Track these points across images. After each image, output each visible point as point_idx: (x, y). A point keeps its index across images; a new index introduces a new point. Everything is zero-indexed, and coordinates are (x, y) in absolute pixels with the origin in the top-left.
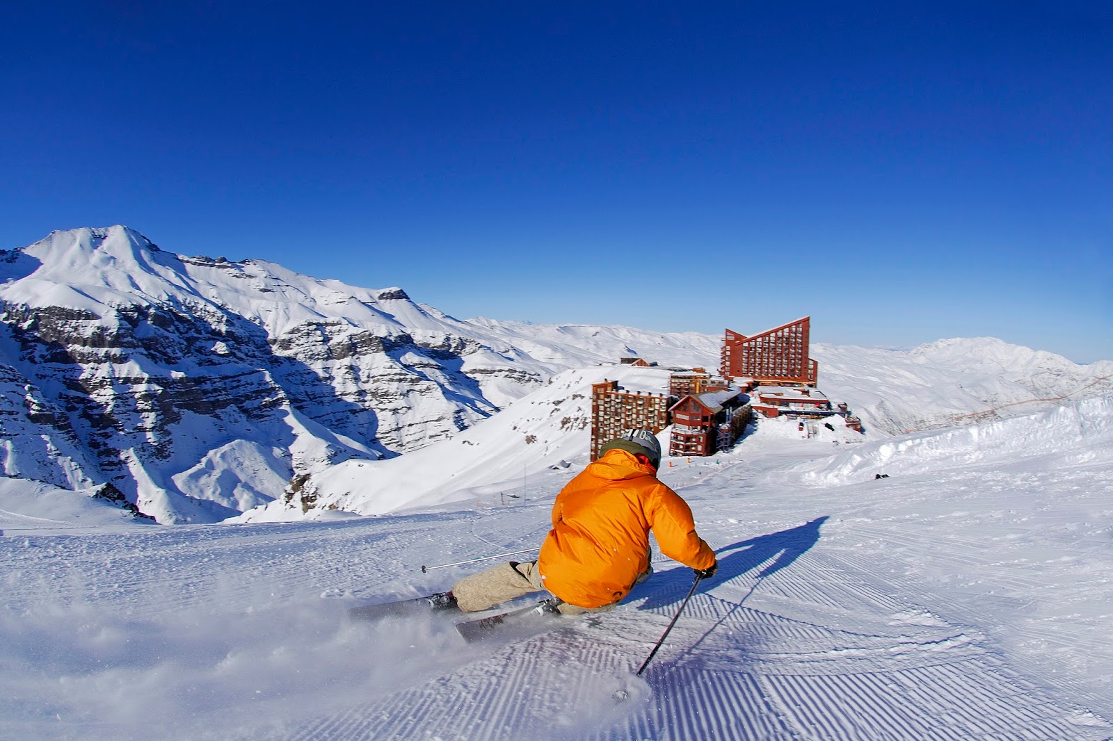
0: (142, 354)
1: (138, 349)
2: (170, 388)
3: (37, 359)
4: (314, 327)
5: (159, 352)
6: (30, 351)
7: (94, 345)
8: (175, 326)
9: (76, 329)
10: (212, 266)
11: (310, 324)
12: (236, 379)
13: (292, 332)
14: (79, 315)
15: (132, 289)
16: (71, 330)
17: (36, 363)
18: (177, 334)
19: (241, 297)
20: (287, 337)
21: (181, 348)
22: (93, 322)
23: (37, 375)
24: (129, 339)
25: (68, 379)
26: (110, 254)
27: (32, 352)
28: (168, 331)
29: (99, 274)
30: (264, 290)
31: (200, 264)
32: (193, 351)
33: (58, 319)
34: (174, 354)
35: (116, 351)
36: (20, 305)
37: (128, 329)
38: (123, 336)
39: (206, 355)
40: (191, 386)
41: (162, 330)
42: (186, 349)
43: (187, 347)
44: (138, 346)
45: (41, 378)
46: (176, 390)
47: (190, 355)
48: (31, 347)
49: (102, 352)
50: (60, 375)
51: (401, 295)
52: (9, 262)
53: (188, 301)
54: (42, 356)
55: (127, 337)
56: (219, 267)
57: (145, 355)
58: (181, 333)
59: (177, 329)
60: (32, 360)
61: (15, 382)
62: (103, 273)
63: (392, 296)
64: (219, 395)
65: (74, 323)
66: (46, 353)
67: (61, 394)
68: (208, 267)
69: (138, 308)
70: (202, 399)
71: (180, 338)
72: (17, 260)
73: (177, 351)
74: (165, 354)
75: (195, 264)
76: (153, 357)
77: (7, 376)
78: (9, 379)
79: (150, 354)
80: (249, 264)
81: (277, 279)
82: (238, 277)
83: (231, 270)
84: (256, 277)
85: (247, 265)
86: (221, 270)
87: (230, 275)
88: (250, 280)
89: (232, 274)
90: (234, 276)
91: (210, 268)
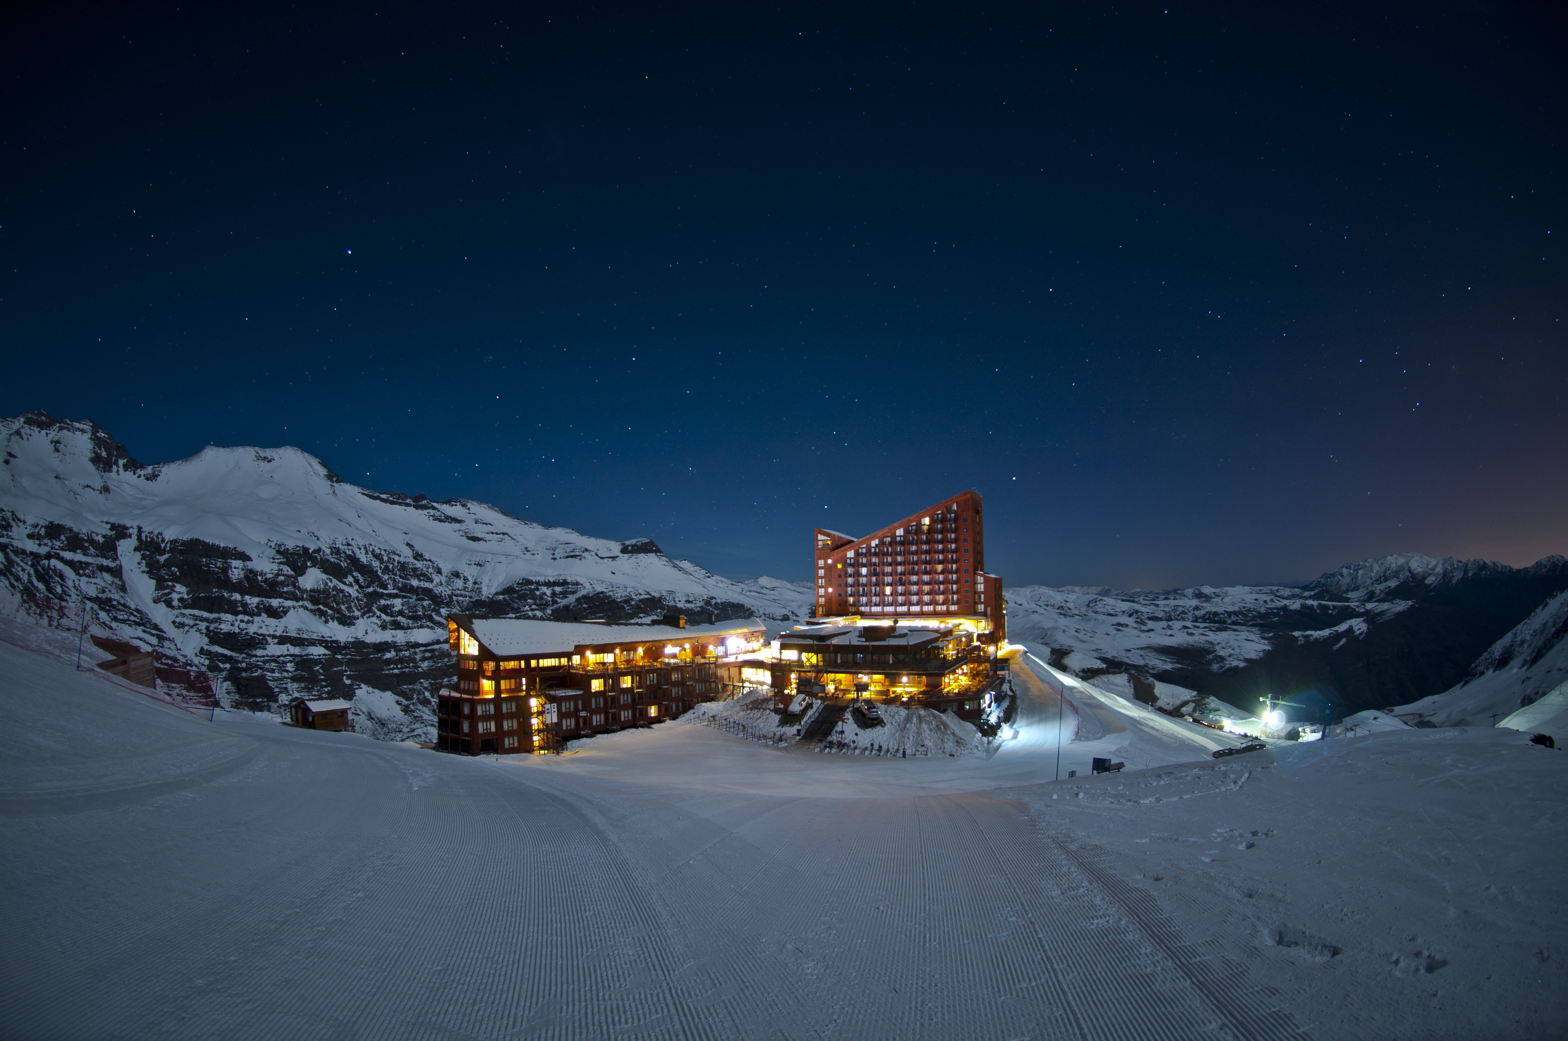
0: (306, 608)
1: (301, 603)
2: (342, 654)
3: (176, 603)
5: (332, 608)
6: (167, 591)
7: (244, 592)
8: (353, 577)
10: (408, 505)
12: (429, 648)
14: (227, 553)
17: (173, 607)
18: (356, 587)
21: (360, 605)
22: (242, 563)
23: (174, 622)
25: (213, 631)
27: (169, 594)
28: (345, 583)
30: (474, 539)
31: (392, 503)
32: (374, 609)
33: (201, 555)
34: (350, 612)
35: (274, 602)
37: (292, 576)
38: (282, 584)
39: (392, 616)
40: (368, 654)
41: (335, 582)
42: (365, 607)
43: (367, 605)
44: (302, 599)
45: (178, 627)
46: (349, 657)
47: (371, 614)
48: (168, 587)
49: (255, 601)
50: (203, 625)
52: (148, 479)
53: (373, 546)
54: (181, 600)
55: (288, 585)
57: (311, 611)
58: (361, 587)
59: (357, 581)
60: (169, 604)
61: (142, 627)
63: (639, 549)
64: (406, 667)
65: (220, 562)
66: (186, 597)
67: (202, 649)
68: (403, 507)
69: (303, 551)
70: (383, 670)
71: (359, 593)
72: (159, 478)
73: (354, 609)
74: (339, 611)
75: (386, 501)
76: (322, 613)
77: (133, 618)
78: (134, 621)
79: (318, 609)
80: (456, 505)
81: (491, 525)
82: (441, 521)
83: (432, 512)
84: (464, 521)
85: (453, 505)
86: (420, 512)
87: (431, 518)
88: (457, 526)
89: (433, 516)
90: (436, 519)
91: (405, 508)
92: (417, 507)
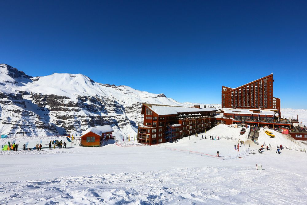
0: (86, 109)
2: (94, 119)
3: (45, 110)
4: (139, 104)
5: (92, 109)
7: (68, 106)
9: (62, 101)
10: (110, 87)
11: (138, 103)
12: (115, 117)
13: (133, 105)
14: (63, 98)
15: (84, 92)
16: (60, 101)
19: (119, 95)
20: (132, 106)
21: (99, 108)
22: (68, 100)
23: (45, 114)
24: (81, 105)
25: (58, 116)
26: (77, 82)
28: (95, 103)
29: (73, 87)
30: (126, 94)
31: (107, 86)
33: (54, 98)
35: (77, 108)
36: (38, 93)
37: (81, 102)
38: (79, 104)
40: (101, 119)
41: (93, 103)
43: (101, 108)
44: (84, 107)
46: (96, 119)
49: (71, 108)
50: (55, 114)
51: (164, 96)
53: (102, 96)
54: (48, 109)
56: (113, 87)
59: (98, 103)
60: (43, 110)
62: (74, 87)
63: (161, 96)
64: (110, 121)
65: (61, 100)
68: (109, 87)
69: (85, 97)
70: (104, 122)
74: (94, 110)
75: (105, 86)
79: (89, 109)
80: (122, 87)
84: (123, 90)
89: (116, 89)
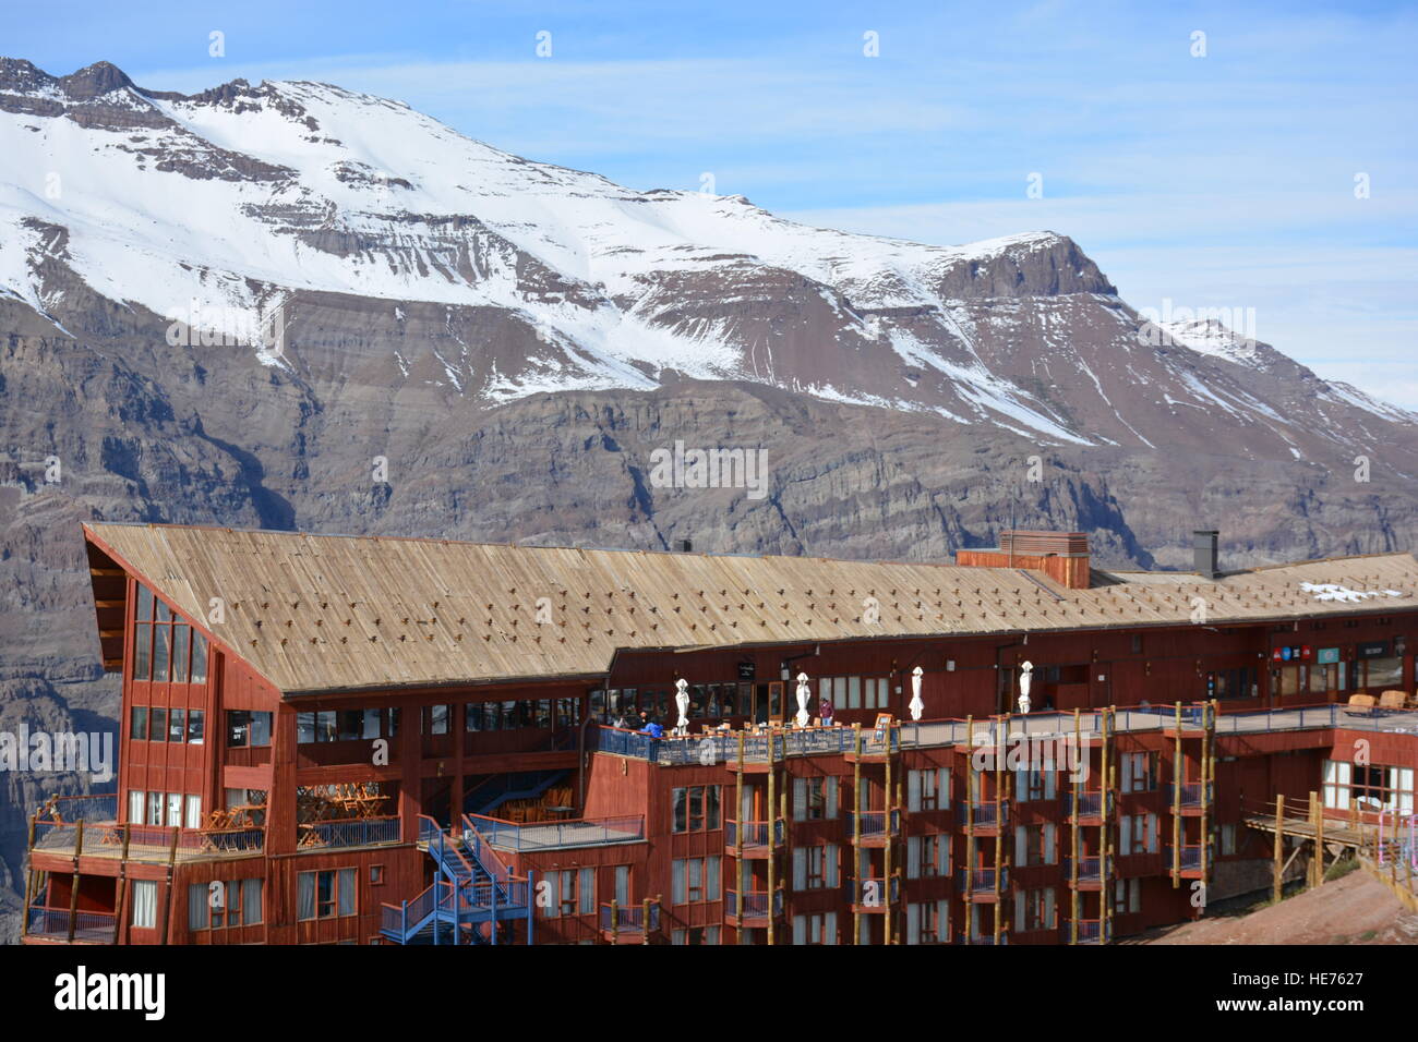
80: (256, 108)
81: (406, 184)
82: (194, 172)
83: (154, 137)
84: (293, 173)
85: (240, 110)
86: (101, 136)
87: (151, 161)
88: (259, 193)
89: (158, 153)
90: (172, 163)
91: (33, 120)
92: (88, 120)
